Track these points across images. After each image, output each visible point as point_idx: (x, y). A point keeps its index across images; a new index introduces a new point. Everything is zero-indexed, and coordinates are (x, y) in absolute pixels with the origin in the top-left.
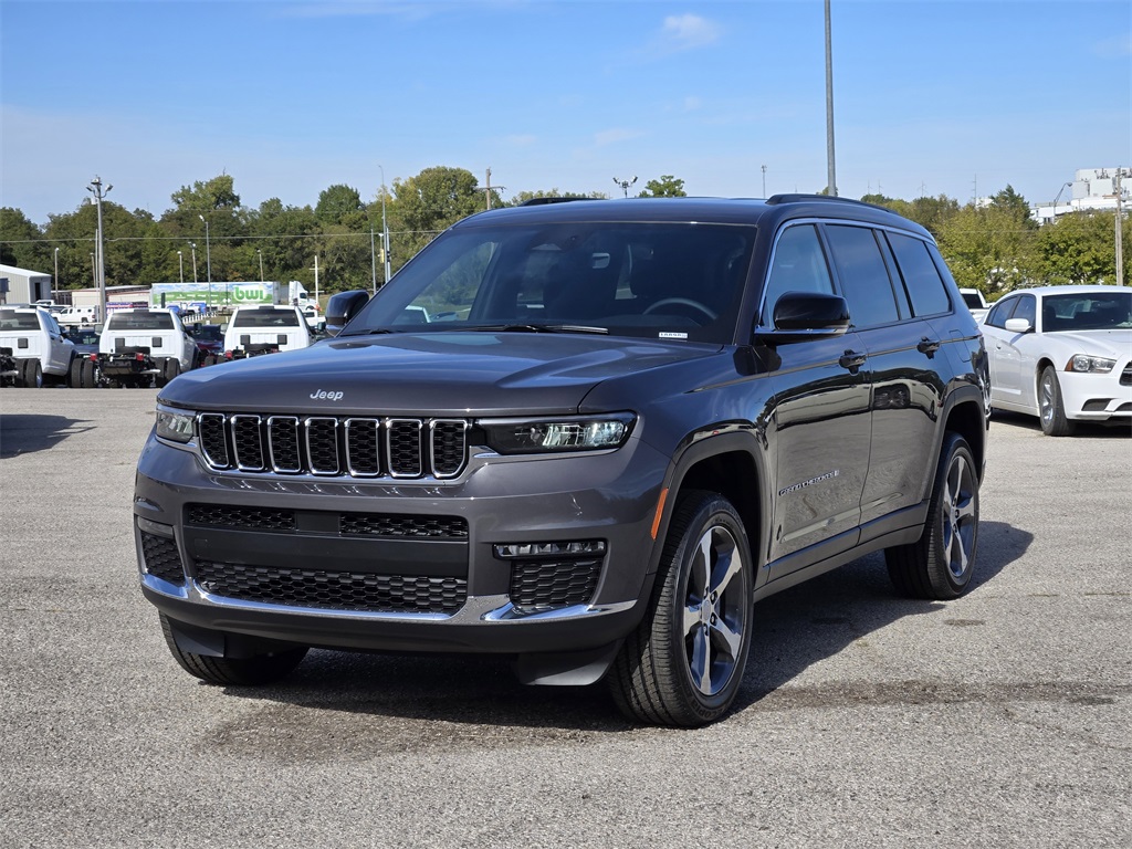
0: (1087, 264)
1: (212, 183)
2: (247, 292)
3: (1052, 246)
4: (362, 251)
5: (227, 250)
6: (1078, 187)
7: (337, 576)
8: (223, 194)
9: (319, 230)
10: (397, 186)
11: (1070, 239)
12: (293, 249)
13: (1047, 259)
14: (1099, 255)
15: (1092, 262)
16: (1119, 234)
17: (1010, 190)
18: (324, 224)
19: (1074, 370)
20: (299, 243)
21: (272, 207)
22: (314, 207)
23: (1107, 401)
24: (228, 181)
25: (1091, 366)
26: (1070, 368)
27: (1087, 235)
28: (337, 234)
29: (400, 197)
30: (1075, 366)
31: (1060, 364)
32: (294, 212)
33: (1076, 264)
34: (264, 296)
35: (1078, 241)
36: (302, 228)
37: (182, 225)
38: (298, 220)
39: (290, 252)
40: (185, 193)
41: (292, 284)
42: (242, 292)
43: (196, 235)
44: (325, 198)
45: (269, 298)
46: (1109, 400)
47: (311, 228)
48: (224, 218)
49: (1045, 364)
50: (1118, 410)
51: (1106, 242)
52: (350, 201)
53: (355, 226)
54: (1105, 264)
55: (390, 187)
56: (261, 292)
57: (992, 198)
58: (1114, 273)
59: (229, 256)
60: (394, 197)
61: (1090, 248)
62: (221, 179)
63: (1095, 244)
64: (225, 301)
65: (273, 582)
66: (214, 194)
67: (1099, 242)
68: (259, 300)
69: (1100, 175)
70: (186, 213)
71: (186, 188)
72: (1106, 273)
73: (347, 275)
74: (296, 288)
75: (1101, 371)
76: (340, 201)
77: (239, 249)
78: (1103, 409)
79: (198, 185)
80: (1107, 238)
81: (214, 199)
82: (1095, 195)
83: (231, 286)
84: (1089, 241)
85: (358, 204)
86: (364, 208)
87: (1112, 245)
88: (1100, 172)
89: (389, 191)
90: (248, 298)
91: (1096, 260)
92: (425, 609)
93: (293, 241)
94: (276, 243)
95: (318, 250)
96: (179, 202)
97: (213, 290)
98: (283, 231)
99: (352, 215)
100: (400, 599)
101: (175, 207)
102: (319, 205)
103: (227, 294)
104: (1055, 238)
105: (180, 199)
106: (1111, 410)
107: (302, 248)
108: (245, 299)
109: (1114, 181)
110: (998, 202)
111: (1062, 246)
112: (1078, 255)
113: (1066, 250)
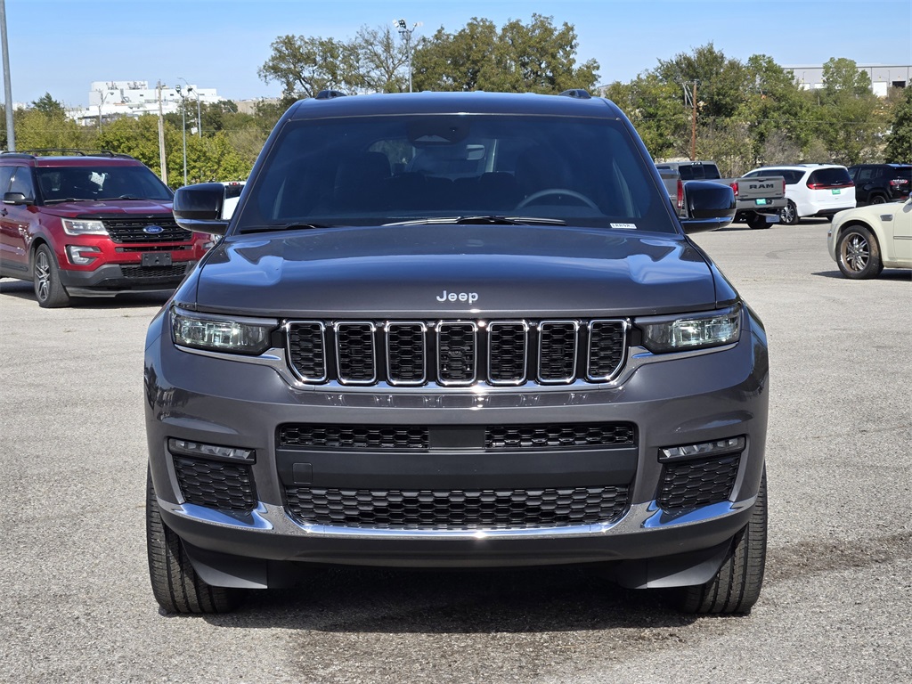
3: (108, 143)
6: (94, 97)
7: (478, 494)
11: (122, 138)
14: (145, 151)
15: (140, 157)
16: (161, 134)
17: (49, 97)
27: (134, 134)
35: (128, 139)
51: (150, 140)
54: (150, 159)
57: (35, 103)
58: (159, 165)
61: (137, 146)
63: (142, 142)
65: (392, 505)
67: (144, 141)
69: (110, 86)
80: (151, 137)
82: (108, 103)
84: (136, 139)
87: (156, 142)
88: (110, 84)
91: (143, 155)
92: (578, 522)
100: (551, 513)
104: (110, 137)
109: (122, 91)
110: (39, 107)
111: (116, 143)
112: (129, 150)
113: (119, 147)
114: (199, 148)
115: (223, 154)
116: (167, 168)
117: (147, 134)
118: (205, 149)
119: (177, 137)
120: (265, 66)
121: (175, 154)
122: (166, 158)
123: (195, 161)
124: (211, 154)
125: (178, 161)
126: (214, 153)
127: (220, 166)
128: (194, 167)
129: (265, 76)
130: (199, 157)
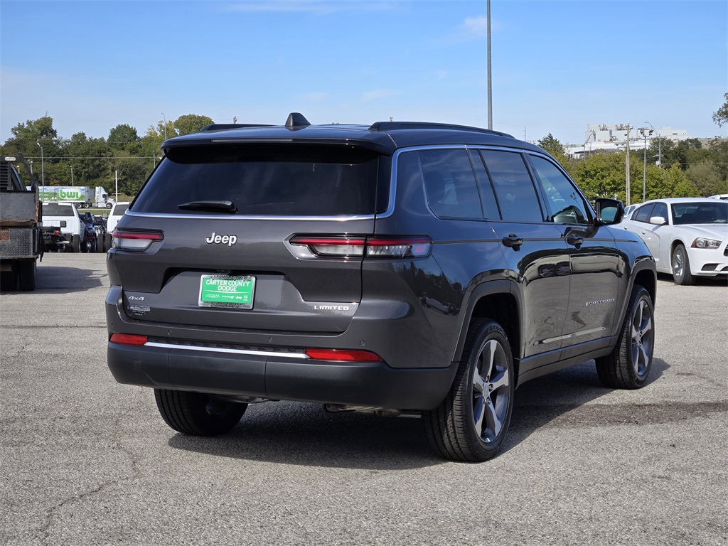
0: (608, 184)
1: (38, 122)
2: (68, 193)
3: (587, 172)
4: (139, 168)
5: (50, 166)
8: (45, 127)
9: (111, 154)
10: (161, 126)
11: (597, 168)
12: (93, 166)
13: (583, 180)
14: (615, 178)
15: (611, 183)
16: (628, 166)
17: (550, 137)
18: (114, 150)
19: (696, 247)
20: (97, 162)
21: (80, 138)
22: (106, 138)
23: (716, 265)
24: (48, 121)
25: (706, 245)
26: (694, 245)
27: (607, 166)
28: (123, 157)
29: (163, 133)
30: (697, 244)
31: (688, 244)
32: (94, 142)
33: (601, 184)
34: (79, 196)
35: (602, 170)
36: (100, 152)
37: (19, 149)
38: (97, 147)
39: (91, 167)
40: (20, 128)
41: (97, 189)
42: (64, 193)
43: (29, 155)
44: (114, 133)
45: (82, 197)
46: (718, 264)
47: (105, 152)
48: (48, 144)
49: (677, 244)
50: (722, 270)
51: (619, 171)
52: (130, 136)
53: (133, 151)
54: (619, 184)
55: (156, 127)
56: (77, 193)
57: (540, 141)
58: (625, 190)
59: (51, 169)
60: (159, 134)
61: (609, 174)
62: (45, 119)
63: (613, 172)
64: (53, 198)
66: (40, 129)
67: (615, 171)
68: (75, 198)
69: (602, 128)
70: (21, 141)
71: (21, 124)
72: (619, 190)
73: (129, 184)
74: (100, 191)
75: (712, 248)
76: (124, 135)
77: (58, 165)
78: (714, 269)
79: (29, 123)
80: (620, 168)
81: (39, 132)
82: (599, 141)
83: (57, 189)
84: (609, 170)
85: (136, 137)
86: (140, 140)
87: (623, 172)
89: (156, 130)
90: (69, 197)
91: (613, 181)
93: (94, 160)
94: (82, 161)
95: (110, 167)
96: (16, 134)
97: (45, 191)
98: (87, 153)
99: (132, 144)
101: (14, 136)
102: (110, 137)
103: (55, 194)
104: (589, 168)
105: (17, 132)
106: (718, 270)
107: (99, 165)
108: (66, 198)
109: (611, 132)
110: (543, 144)
111: (592, 173)
112: (603, 178)
113: (595, 175)
114: (657, 177)
115: (676, 182)
116: (631, 192)
117: (617, 166)
118: (662, 178)
119: (639, 169)
120: (719, 112)
121: (638, 181)
122: (631, 184)
123: (653, 187)
124: (666, 182)
125: (640, 186)
126: (669, 181)
127: (673, 191)
128: (653, 192)
129: (719, 120)
130: (657, 184)
